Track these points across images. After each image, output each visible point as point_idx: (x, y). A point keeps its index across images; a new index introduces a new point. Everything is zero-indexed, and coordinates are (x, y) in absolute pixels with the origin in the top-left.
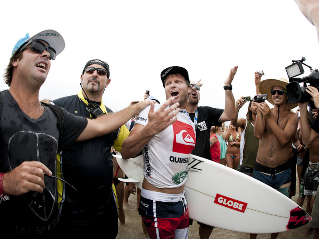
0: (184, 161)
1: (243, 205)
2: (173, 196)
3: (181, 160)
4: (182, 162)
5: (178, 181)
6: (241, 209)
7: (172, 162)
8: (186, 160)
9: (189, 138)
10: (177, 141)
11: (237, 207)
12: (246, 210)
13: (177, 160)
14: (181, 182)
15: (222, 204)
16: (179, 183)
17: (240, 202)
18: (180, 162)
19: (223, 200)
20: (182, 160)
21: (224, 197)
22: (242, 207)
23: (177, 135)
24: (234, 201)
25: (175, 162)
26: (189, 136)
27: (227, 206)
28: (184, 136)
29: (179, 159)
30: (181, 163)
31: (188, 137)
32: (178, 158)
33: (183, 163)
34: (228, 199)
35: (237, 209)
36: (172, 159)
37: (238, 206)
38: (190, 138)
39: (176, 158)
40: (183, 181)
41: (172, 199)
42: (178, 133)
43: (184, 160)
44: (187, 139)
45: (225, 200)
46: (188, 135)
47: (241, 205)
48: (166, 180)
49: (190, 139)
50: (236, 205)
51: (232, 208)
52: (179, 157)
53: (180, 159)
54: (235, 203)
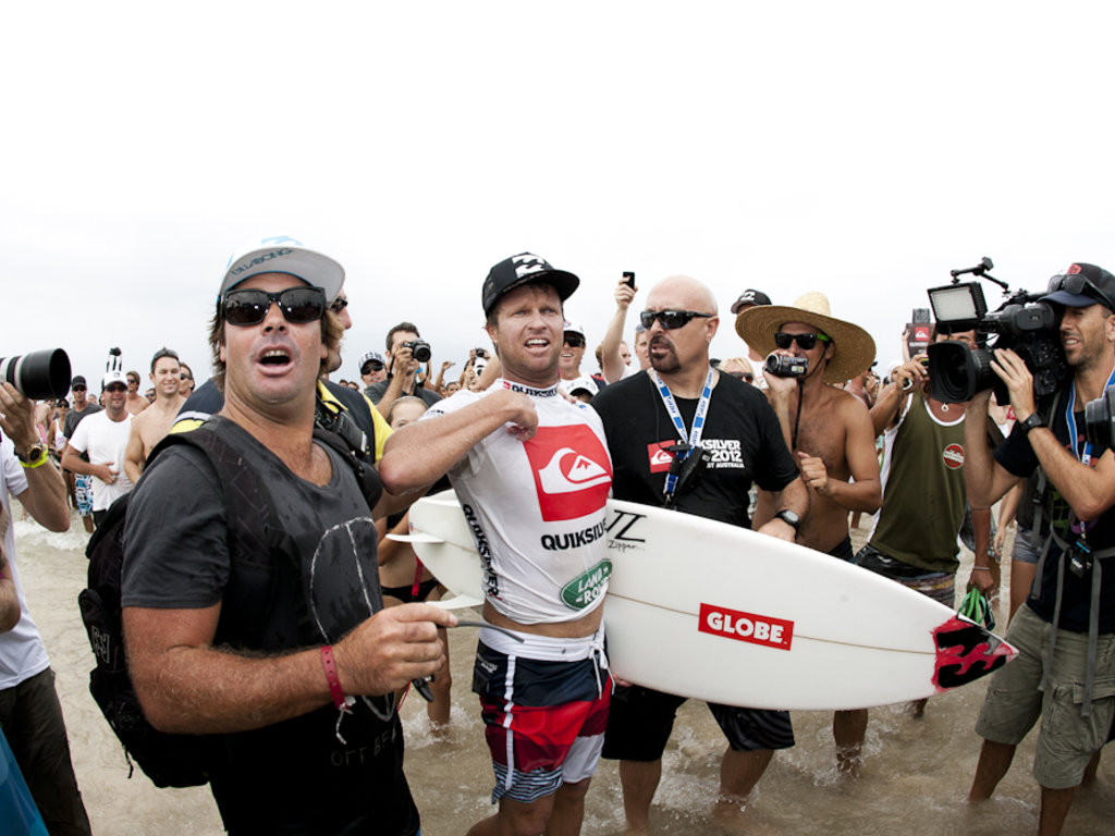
0: (586, 539)
1: (781, 628)
2: (565, 642)
3: (575, 540)
4: (581, 543)
5: (579, 600)
6: (779, 641)
7: (552, 551)
8: (592, 532)
9: (583, 466)
10: (548, 489)
11: (765, 637)
12: (794, 640)
13: (563, 543)
14: (589, 602)
16: (582, 605)
17: (770, 621)
18: (573, 546)
19: (723, 619)
20: (580, 538)
21: (724, 611)
22: (779, 634)
24: (754, 618)
25: (559, 550)
26: (582, 462)
27: (736, 636)
28: (566, 466)
29: (569, 539)
30: (579, 545)
31: (579, 466)
32: (566, 537)
33: (585, 543)
34: (736, 616)
35: (767, 643)
36: (548, 542)
37: (769, 632)
38: (587, 465)
39: (557, 537)
40: (593, 599)
41: (564, 652)
42: (544, 465)
43: (584, 536)
45: (728, 618)
46: (580, 458)
47: (777, 630)
48: (544, 603)
49: (589, 467)
50: (761, 631)
51: (751, 639)
52: (568, 533)
53: (571, 535)
54: (758, 624)
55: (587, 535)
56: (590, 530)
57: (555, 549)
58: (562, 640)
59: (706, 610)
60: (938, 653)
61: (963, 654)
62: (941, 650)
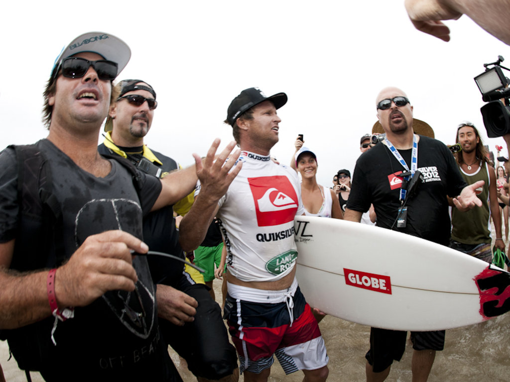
0: (281, 236)
1: (384, 281)
2: (269, 293)
3: (275, 237)
4: (278, 238)
5: (277, 269)
6: (385, 288)
7: (262, 242)
8: (285, 234)
9: (282, 198)
10: (262, 210)
11: (377, 287)
12: (393, 288)
13: (268, 238)
14: (283, 271)
15: (356, 285)
16: (279, 272)
17: (378, 277)
18: (274, 240)
19: (355, 277)
20: (278, 236)
21: (355, 272)
22: (384, 285)
23: (259, 201)
24: (370, 276)
25: (266, 242)
26: (281, 196)
27: (363, 286)
28: (272, 197)
29: (272, 236)
30: (277, 240)
31: (279, 198)
32: (270, 235)
33: (280, 239)
34: (362, 274)
35: (379, 290)
36: (260, 237)
37: (379, 283)
38: (284, 197)
39: (265, 235)
40: (286, 269)
41: (268, 298)
43: (280, 235)
44: (278, 201)
45: (357, 276)
46: (280, 193)
47: (382, 281)
48: (256, 270)
49: (285, 198)
50: (374, 282)
51: (370, 288)
52: (271, 233)
53: (273, 234)
54: (373, 279)
55: (282, 235)
56: (284, 232)
57: (263, 241)
58: (267, 291)
59: (347, 272)
60: (481, 294)
61: (498, 294)
62: (483, 291)
